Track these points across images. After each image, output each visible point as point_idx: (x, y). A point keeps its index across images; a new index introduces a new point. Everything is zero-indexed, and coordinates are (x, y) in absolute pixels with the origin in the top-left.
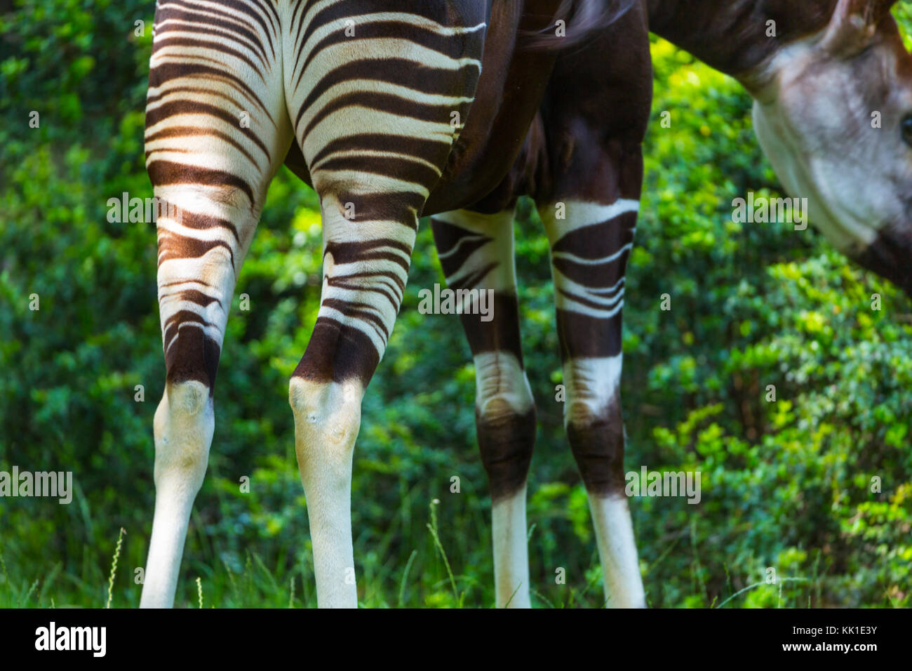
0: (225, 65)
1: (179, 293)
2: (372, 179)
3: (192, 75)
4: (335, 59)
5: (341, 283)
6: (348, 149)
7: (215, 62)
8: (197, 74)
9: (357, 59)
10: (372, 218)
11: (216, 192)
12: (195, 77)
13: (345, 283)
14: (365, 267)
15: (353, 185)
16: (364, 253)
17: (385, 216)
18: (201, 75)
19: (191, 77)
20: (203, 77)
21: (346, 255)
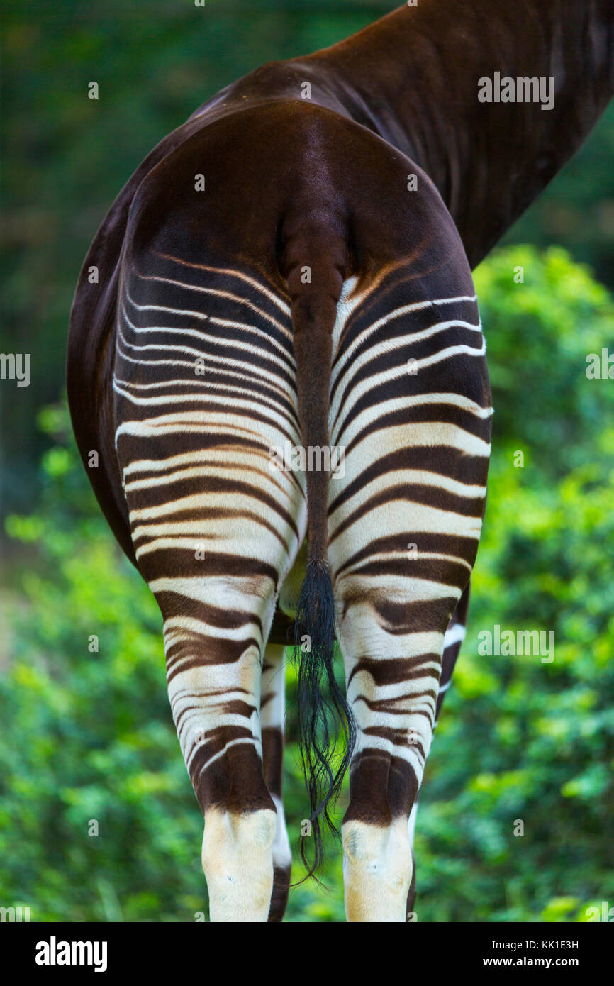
0: (260, 435)
1: (220, 704)
2: (416, 585)
3: (221, 446)
4: (383, 446)
5: (388, 707)
6: (390, 550)
7: (249, 431)
8: (226, 446)
9: (406, 446)
10: (416, 630)
11: (247, 583)
12: (224, 449)
13: (392, 707)
14: (412, 687)
15: (395, 592)
16: (411, 671)
17: (429, 626)
18: (230, 446)
19: (218, 449)
20: (234, 450)
21: (390, 675)
